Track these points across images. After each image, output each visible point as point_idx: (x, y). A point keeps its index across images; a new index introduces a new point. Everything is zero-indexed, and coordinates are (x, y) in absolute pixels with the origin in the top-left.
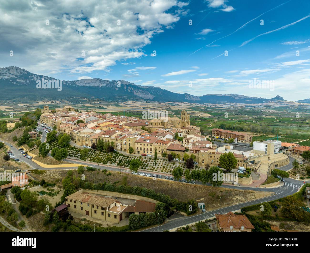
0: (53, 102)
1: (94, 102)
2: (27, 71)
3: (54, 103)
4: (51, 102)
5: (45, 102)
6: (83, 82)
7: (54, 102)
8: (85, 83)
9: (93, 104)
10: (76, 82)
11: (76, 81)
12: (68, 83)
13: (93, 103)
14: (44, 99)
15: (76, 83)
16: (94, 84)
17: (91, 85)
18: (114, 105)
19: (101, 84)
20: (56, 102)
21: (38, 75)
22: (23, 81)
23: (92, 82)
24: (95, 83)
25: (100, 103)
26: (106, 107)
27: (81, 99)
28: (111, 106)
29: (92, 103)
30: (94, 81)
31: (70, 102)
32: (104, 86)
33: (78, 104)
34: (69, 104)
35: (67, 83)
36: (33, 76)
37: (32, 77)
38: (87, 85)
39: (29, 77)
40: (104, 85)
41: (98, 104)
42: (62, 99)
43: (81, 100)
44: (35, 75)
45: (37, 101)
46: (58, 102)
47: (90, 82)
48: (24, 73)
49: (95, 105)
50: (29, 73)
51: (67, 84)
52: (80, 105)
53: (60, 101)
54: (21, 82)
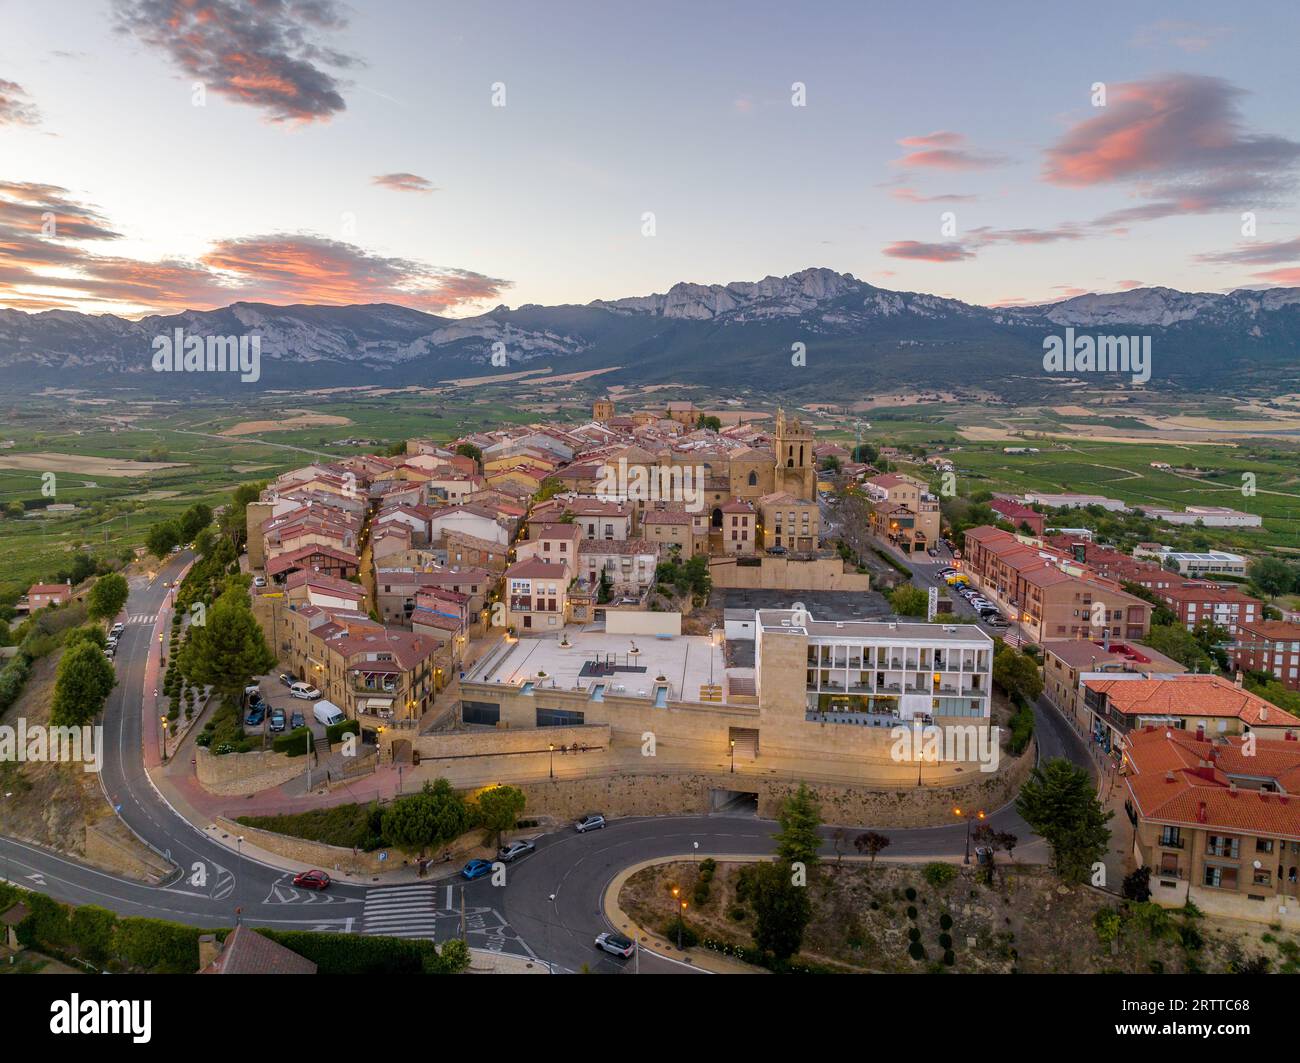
0: (927, 397)
1: (1102, 395)
2: (859, 281)
3: (929, 400)
4: (920, 397)
5: (898, 398)
6: (1084, 309)
7: (934, 397)
8: (1092, 315)
9: (1095, 406)
10: (1049, 311)
11: (1051, 307)
12: (1014, 319)
13: (1098, 400)
14: (898, 386)
15: (1049, 316)
16: (1132, 313)
17: (1120, 321)
18: (1203, 412)
19: (1168, 313)
20: (939, 397)
21: (898, 293)
22: (841, 320)
23: (1122, 306)
24: (1139, 309)
25: (1131, 400)
26: (1150, 421)
27: (1053, 382)
28: (1187, 415)
29: (1092, 401)
30: (1137, 302)
31: (998, 398)
32: (1186, 321)
33: (1027, 405)
34: (989, 405)
35: (1012, 318)
36: (878, 299)
37: (874, 302)
38: (1101, 323)
39: (865, 303)
40: (1188, 315)
41: (1121, 404)
42: (968, 384)
43: (1048, 390)
44: (884, 292)
45: (873, 392)
46: (949, 398)
47: (1114, 307)
48: (848, 291)
49: (1102, 410)
50: (866, 289)
51: (1011, 322)
52: (1036, 409)
53: (958, 394)
54: (835, 323)
